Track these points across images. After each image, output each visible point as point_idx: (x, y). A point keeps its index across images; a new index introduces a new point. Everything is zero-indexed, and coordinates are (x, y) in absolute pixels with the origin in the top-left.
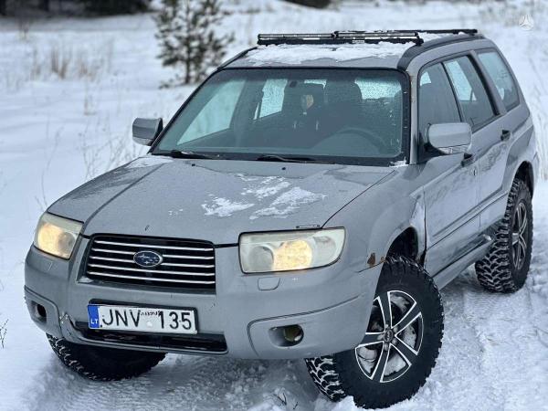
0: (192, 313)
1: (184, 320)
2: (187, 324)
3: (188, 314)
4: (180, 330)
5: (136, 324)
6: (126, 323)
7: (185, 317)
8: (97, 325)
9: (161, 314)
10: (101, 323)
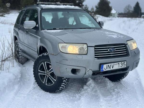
0: (126, 62)
1: (124, 64)
2: (124, 65)
3: (125, 62)
4: (123, 67)
5: (113, 68)
6: (110, 68)
7: (124, 63)
8: (103, 70)
9: (119, 64)
10: (104, 69)
